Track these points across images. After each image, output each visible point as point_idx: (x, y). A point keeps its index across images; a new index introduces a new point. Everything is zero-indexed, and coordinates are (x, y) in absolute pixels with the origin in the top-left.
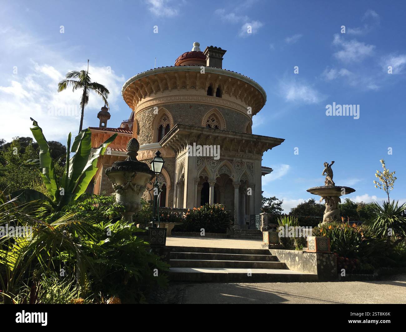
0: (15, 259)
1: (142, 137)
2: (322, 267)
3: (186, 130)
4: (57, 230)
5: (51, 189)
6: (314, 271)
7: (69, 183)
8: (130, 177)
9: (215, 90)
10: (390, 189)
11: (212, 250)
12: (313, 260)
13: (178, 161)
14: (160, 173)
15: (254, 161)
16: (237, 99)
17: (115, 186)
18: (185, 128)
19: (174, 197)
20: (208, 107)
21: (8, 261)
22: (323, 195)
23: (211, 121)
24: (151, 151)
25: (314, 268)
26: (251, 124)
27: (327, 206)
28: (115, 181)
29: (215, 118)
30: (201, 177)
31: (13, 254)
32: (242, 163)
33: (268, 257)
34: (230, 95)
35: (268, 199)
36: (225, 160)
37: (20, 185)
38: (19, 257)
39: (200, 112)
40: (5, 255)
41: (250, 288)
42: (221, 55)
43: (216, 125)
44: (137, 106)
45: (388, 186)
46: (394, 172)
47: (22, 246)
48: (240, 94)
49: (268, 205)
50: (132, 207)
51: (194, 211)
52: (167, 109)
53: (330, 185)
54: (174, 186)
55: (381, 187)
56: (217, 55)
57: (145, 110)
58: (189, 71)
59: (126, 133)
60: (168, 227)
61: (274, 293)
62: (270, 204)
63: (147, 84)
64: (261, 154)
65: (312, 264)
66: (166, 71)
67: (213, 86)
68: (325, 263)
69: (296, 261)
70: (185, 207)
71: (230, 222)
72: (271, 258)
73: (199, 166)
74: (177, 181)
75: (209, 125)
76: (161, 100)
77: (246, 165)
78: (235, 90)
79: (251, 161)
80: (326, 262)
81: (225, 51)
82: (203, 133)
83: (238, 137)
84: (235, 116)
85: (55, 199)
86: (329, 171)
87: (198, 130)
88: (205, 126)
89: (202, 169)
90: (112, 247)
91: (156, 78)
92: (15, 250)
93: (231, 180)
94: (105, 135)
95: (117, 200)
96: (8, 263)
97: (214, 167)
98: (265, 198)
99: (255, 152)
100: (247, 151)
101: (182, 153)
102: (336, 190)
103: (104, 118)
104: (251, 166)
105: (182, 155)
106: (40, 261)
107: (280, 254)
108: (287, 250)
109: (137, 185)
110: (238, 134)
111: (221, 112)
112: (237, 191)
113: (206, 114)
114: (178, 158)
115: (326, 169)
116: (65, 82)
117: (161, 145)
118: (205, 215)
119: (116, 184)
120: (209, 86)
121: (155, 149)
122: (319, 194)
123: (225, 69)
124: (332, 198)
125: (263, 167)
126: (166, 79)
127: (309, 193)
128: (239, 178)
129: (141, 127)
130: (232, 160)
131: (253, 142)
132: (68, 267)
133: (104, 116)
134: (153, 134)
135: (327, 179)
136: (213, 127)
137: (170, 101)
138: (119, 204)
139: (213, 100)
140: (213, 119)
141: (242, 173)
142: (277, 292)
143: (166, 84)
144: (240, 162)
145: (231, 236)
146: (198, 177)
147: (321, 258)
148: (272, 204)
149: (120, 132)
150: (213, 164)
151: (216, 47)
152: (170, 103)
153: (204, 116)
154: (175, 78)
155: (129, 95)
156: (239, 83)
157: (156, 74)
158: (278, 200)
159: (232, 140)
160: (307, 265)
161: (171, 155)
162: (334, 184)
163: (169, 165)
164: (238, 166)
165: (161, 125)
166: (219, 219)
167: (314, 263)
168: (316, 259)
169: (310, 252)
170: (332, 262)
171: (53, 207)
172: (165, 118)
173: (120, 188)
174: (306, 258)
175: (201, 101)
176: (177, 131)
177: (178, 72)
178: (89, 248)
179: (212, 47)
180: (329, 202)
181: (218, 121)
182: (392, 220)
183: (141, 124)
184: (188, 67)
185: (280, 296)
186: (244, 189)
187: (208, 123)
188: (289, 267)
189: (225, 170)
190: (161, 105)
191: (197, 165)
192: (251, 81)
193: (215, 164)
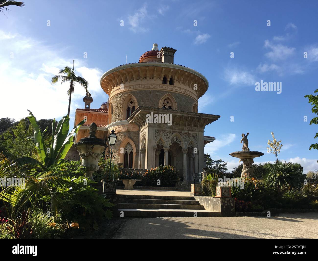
0: (15, 200)
1: (115, 116)
2: (224, 207)
3: (146, 111)
4: (41, 182)
5: (42, 157)
6: (219, 210)
7: (53, 152)
8: (90, 148)
9: (169, 80)
10: (278, 153)
11: (153, 197)
12: (218, 203)
13: (142, 134)
14: (114, 145)
15: (198, 133)
16: (185, 86)
17: (80, 154)
18: (145, 109)
19: (139, 161)
20: (163, 92)
21: (11, 201)
22: (241, 158)
23: (166, 103)
24: (121, 127)
25: (219, 208)
26: (197, 105)
27: (244, 166)
28: (81, 151)
29: (169, 101)
30: (158, 145)
31: (14, 196)
32: (189, 134)
33: (192, 202)
34: (180, 83)
35: (216, 161)
36: (176, 133)
37: (22, 154)
38: (18, 199)
39: (158, 96)
40: (9, 197)
41: (170, 220)
42: (172, 53)
43: (170, 105)
44: (111, 93)
45: (276, 151)
46: (281, 142)
47: (19, 191)
48: (188, 82)
49: (216, 166)
50: (92, 168)
51: (151, 171)
52: (133, 95)
53: (246, 150)
54: (139, 152)
55: (272, 151)
56: (170, 53)
57: (117, 96)
58: (149, 66)
59: (105, 112)
60: (131, 182)
61: (184, 223)
62: (217, 165)
63: (118, 76)
64: (203, 127)
65: (218, 205)
66: (132, 67)
67: (167, 77)
68: (226, 205)
69: (210, 204)
70: (146, 168)
71: (178, 179)
72: (195, 203)
73: (157, 137)
74: (140, 149)
75: (164, 106)
76: (129, 88)
77: (192, 136)
78: (183, 79)
79: (196, 133)
80: (228, 204)
81: (176, 50)
82: (159, 112)
83: (185, 115)
84: (184, 98)
85: (44, 163)
86: (245, 140)
87: (155, 111)
88: (161, 107)
89: (158, 139)
90: (75, 193)
91: (124, 72)
92: (16, 194)
93: (181, 147)
94: (89, 115)
95: (82, 163)
96: (11, 202)
97: (167, 138)
98: (213, 160)
99: (198, 126)
100: (192, 125)
101: (144, 127)
102: (249, 154)
103: (88, 102)
104: (196, 136)
105: (144, 129)
106: (30, 201)
107: (200, 199)
108: (204, 197)
109: (95, 153)
110: (185, 112)
111: (173, 96)
112: (185, 155)
113: (162, 98)
114: (141, 131)
115: (243, 139)
116: (57, 77)
117: (129, 122)
118: (159, 173)
119: (82, 153)
120: (164, 76)
121: (124, 125)
122: (239, 157)
123: (176, 64)
124: (247, 160)
125: (205, 137)
126: (132, 72)
127: (231, 156)
128: (186, 146)
129: (114, 108)
130: (181, 132)
131: (197, 118)
132: (49, 205)
133: (88, 100)
134: (123, 113)
135: (244, 146)
136: (167, 107)
137: (135, 89)
138: (83, 166)
139: (167, 87)
140: (167, 101)
141: (189, 142)
142: (186, 222)
143: (132, 76)
144: (187, 133)
145: (179, 189)
146: (156, 145)
147: (224, 201)
148: (219, 165)
149: (100, 112)
150: (167, 135)
151: (169, 48)
152: (134, 91)
153: (160, 99)
154: (138, 71)
155: (105, 85)
156: (186, 74)
157: (124, 69)
158: (223, 162)
159: (181, 117)
160: (215, 206)
161: (136, 129)
162: (249, 149)
163: (135, 136)
164: (186, 136)
165: (129, 107)
166: (169, 176)
167: (219, 204)
168: (220, 202)
169: (217, 197)
170: (232, 204)
171: (43, 168)
172: (131, 101)
173: (84, 156)
174: (215, 202)
175: (158, 88)
176: (139, 111)
177: (140, 67)
178: (60, 193)
179: (166, 47)
180: (245, 163)
181: (171, 103)
182: (278, 175)
183: (114, 106)
184: (148, 63)
185: (187, 224)
186: (191, 154)
187: (164, 105)
188: (205, 208)
189: (176, 139)
190: (129, 91)
191: (155, 136)
192: (195, 72)
193: (169, 135)
